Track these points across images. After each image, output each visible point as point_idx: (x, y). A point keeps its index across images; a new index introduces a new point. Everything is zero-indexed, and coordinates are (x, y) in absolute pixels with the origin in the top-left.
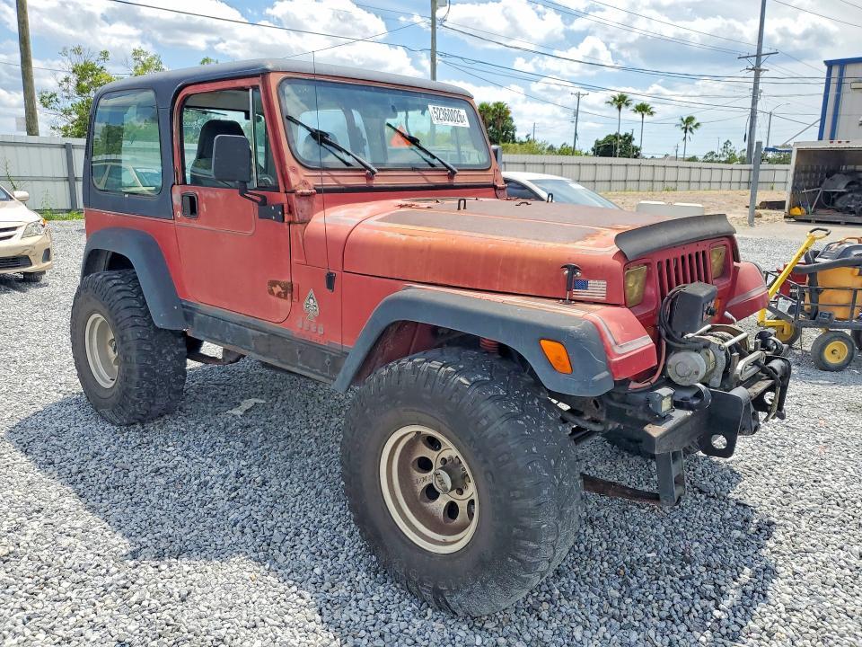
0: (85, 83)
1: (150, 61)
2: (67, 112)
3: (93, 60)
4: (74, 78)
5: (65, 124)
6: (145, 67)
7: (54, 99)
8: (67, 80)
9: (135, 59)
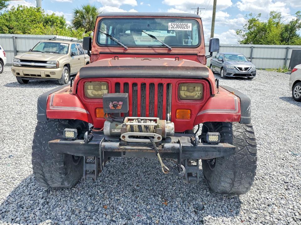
0: (251, 26)
1: (276, 15)
2: (244, 36)
3: (255, 17)
4: (248, 24)
5: (242, 40)
6: (274, 17)
7: (240, 32)
8: (246, 25)
9: (271, 15)
